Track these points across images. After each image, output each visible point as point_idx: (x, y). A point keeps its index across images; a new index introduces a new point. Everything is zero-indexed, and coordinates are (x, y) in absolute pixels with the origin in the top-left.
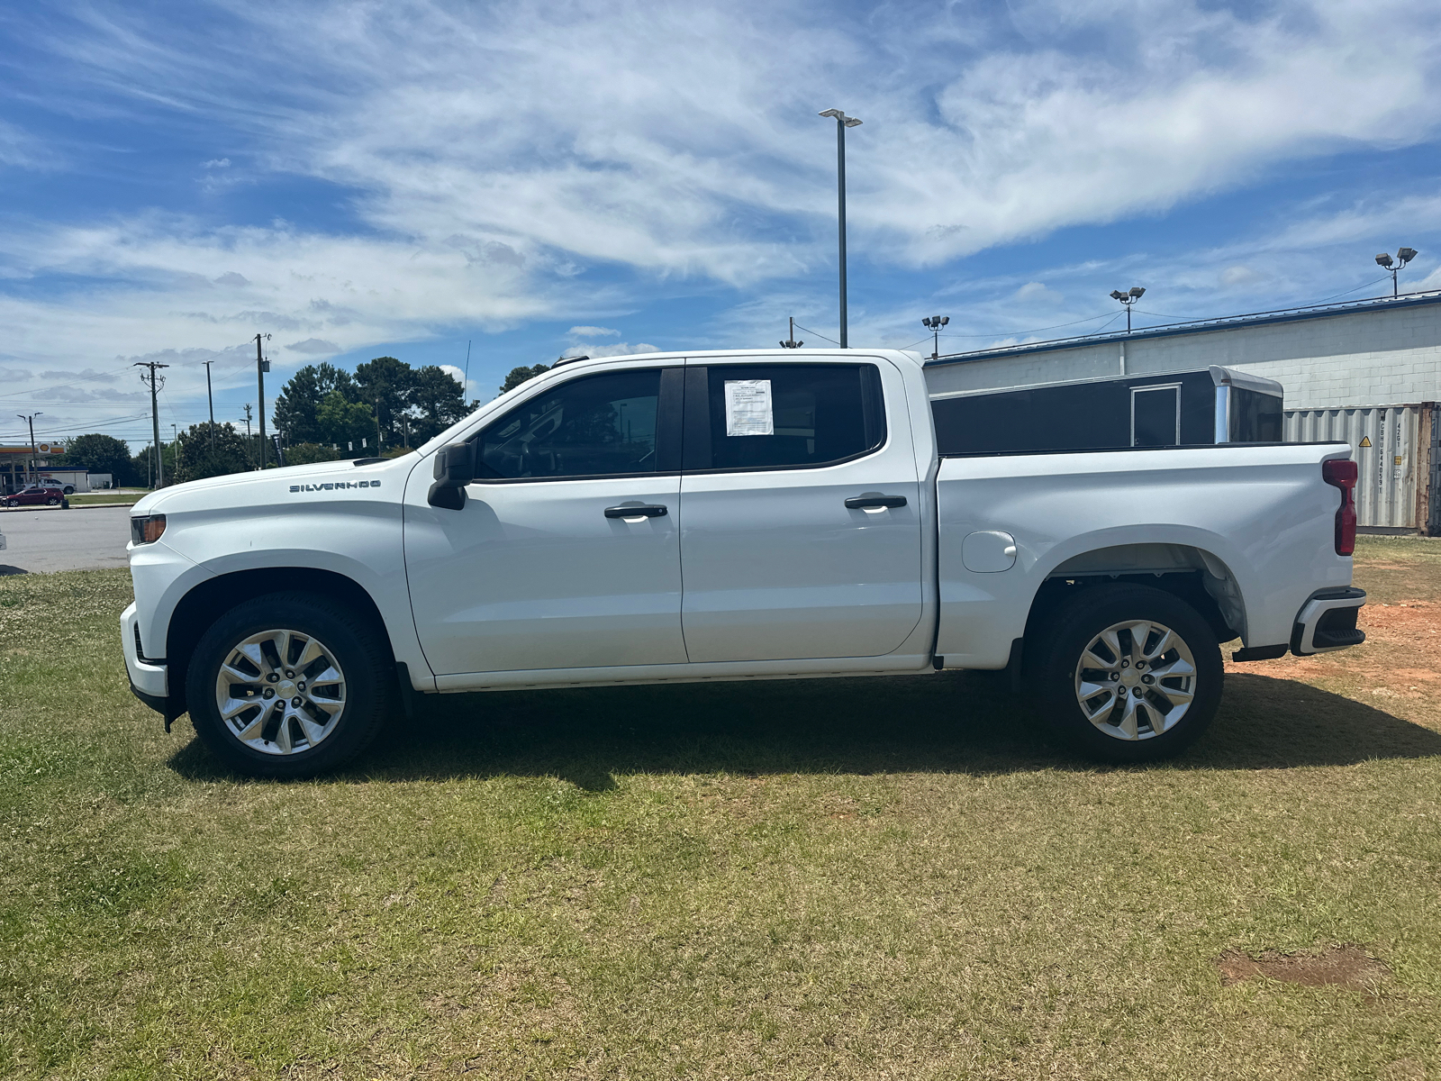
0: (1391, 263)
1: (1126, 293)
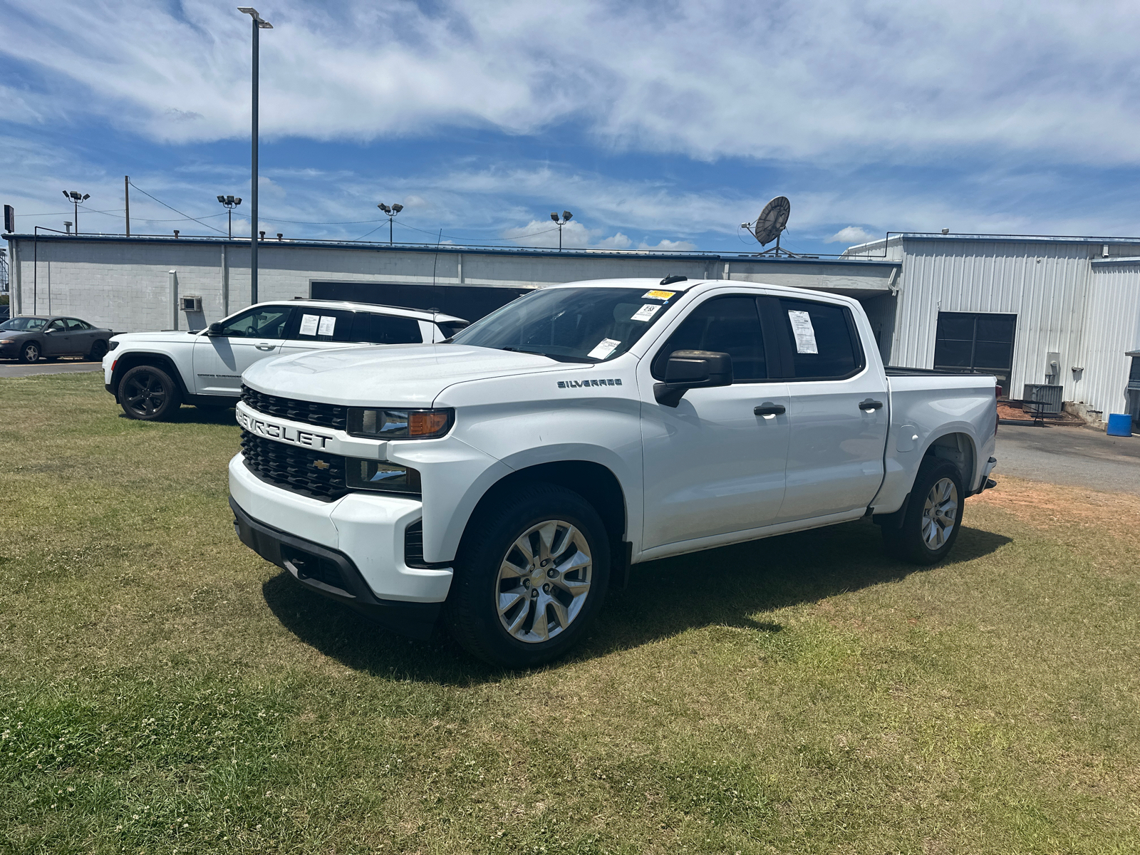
0: (558, 220)
1: (389, 207)
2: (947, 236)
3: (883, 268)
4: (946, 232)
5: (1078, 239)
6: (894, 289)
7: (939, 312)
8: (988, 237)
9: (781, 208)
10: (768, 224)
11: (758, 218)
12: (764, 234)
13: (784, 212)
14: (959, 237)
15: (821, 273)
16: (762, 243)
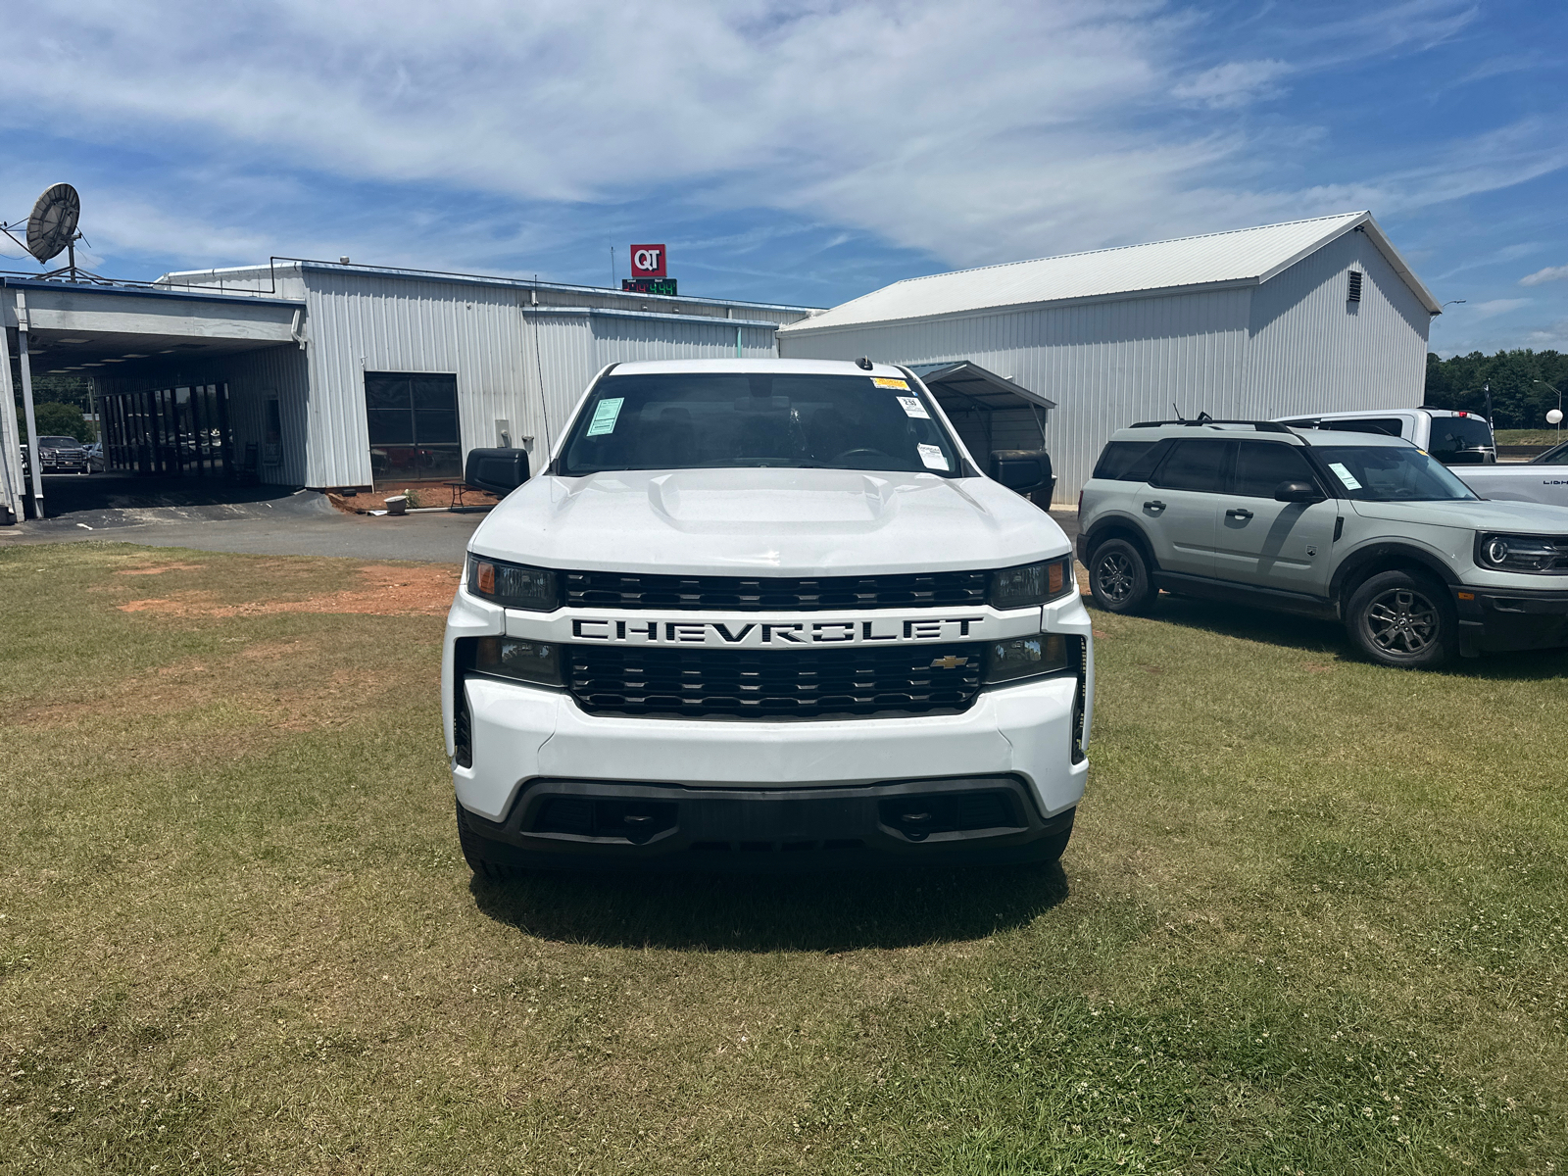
2: (350, 268)
3: (282, 310)
4: (345, 262)
5: (505, 282)
6: (301, 340)
7: (365, 372)
8: (409, 273)
9: (63, 201)
10: (47, 227)
11: (29, 216)
12: (43, 243)
13: (73, 210)
14: (375, 270)
15: (189, 314)
16: (39, 258)
